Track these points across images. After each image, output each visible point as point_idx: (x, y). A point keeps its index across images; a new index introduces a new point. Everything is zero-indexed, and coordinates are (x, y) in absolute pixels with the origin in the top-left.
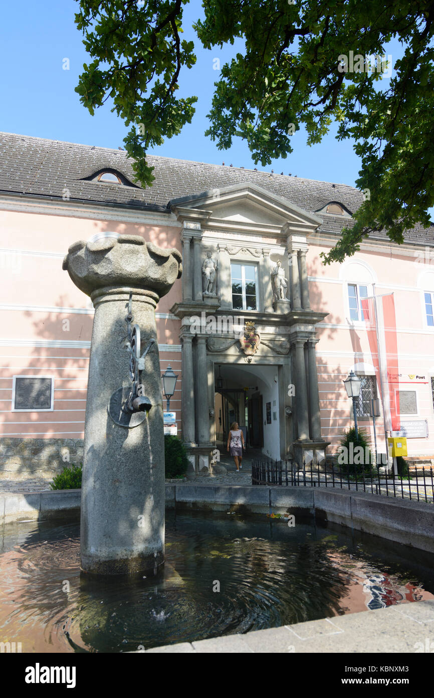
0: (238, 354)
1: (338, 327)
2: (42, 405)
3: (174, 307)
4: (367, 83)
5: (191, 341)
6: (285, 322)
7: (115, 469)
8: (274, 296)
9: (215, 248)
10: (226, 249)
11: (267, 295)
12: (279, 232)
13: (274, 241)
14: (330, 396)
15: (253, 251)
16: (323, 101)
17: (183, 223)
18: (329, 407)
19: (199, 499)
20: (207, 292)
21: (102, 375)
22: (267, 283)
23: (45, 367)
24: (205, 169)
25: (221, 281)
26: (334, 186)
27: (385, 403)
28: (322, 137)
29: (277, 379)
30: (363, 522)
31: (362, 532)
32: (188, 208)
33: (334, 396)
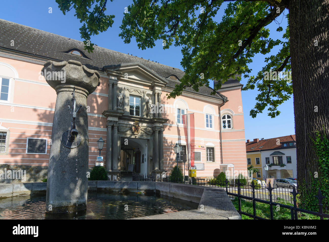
0: (131, 134)
1: (172, 125)
2: (41, 151)
3: (104, 112)
4: (188, 24)
5: (111, 127)
6: (151, 122)
7: (63, 166)
8: (147, 111)
9: (123, 89)
10: (128, 90)
11: (144, 110)
12: (150, 84)
13: (148, 88)
14: (168, 153)
15: (139, 91)
16: (170, 31)
17: (109, 77)
18: (167, 157)
19: (108, 187)
20: (119, 107)
21: (59, 124)
22: (144, 105)
23: (43, 135)
24: (120, 55)
25: (125, 103)
26: (174, 69)
27: (189, 156)
28: (169, 46)
29: (147, 145)
30: (174, 194)
31: (173, 198)
32: (112, 70)
33: (169, 153)
